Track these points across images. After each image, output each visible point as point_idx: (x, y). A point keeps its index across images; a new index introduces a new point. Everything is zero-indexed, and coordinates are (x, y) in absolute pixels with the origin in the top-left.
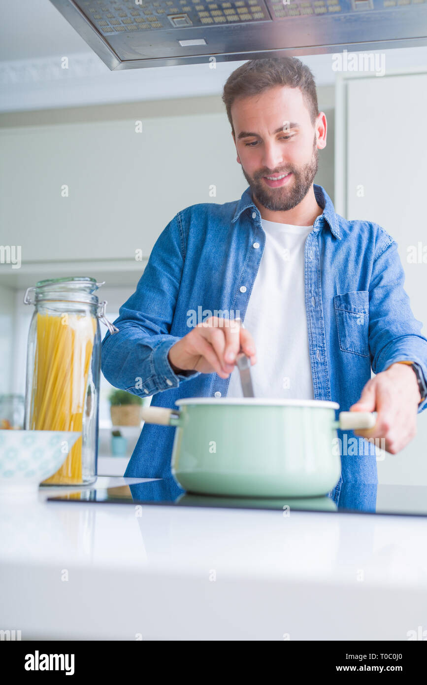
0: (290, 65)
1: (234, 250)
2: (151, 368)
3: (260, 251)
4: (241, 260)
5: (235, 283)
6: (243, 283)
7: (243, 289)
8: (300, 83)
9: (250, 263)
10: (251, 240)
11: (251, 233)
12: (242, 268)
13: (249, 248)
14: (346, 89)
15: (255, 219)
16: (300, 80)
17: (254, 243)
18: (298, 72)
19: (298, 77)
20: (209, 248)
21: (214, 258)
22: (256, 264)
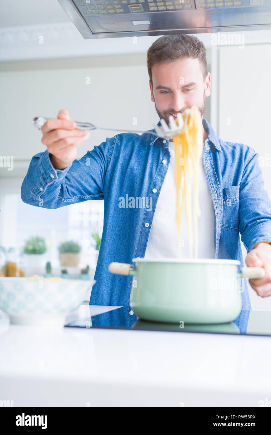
0: (193, 43)
1: (150, 165)
2: (41, 169)
3: (167, 165)
4: (154, 171)
5: (150, 186)
6: (155, 187)
7: (155, 191)
8: (199, 55)
9: (160, 173)
10: (161, 158)
11: (161, 153)
12: (155, 175)
13: (160, 163)
14: (218, 52)
15: (166, 144)
16: (199, 54)
17: (163, 160)
18: (198, 48)
19: (198, 52)
20: (134, 163)
21: (137, 169)
22: (164, 174)
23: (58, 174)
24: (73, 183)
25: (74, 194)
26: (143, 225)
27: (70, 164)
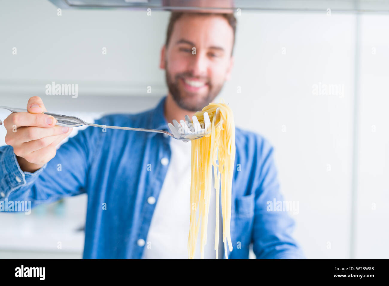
3: (167, 166)
7: (151, 201)
17: (162, 159)
23: (27, 177)
24: (48, 184)
25: (49, 196)
26: (136, 243)
27: (44, 165)
